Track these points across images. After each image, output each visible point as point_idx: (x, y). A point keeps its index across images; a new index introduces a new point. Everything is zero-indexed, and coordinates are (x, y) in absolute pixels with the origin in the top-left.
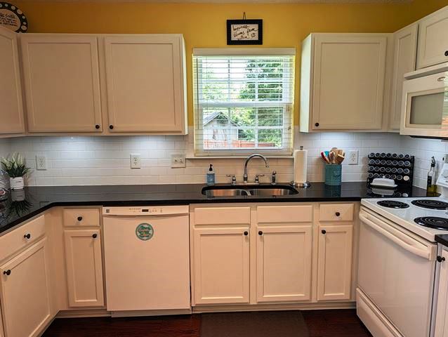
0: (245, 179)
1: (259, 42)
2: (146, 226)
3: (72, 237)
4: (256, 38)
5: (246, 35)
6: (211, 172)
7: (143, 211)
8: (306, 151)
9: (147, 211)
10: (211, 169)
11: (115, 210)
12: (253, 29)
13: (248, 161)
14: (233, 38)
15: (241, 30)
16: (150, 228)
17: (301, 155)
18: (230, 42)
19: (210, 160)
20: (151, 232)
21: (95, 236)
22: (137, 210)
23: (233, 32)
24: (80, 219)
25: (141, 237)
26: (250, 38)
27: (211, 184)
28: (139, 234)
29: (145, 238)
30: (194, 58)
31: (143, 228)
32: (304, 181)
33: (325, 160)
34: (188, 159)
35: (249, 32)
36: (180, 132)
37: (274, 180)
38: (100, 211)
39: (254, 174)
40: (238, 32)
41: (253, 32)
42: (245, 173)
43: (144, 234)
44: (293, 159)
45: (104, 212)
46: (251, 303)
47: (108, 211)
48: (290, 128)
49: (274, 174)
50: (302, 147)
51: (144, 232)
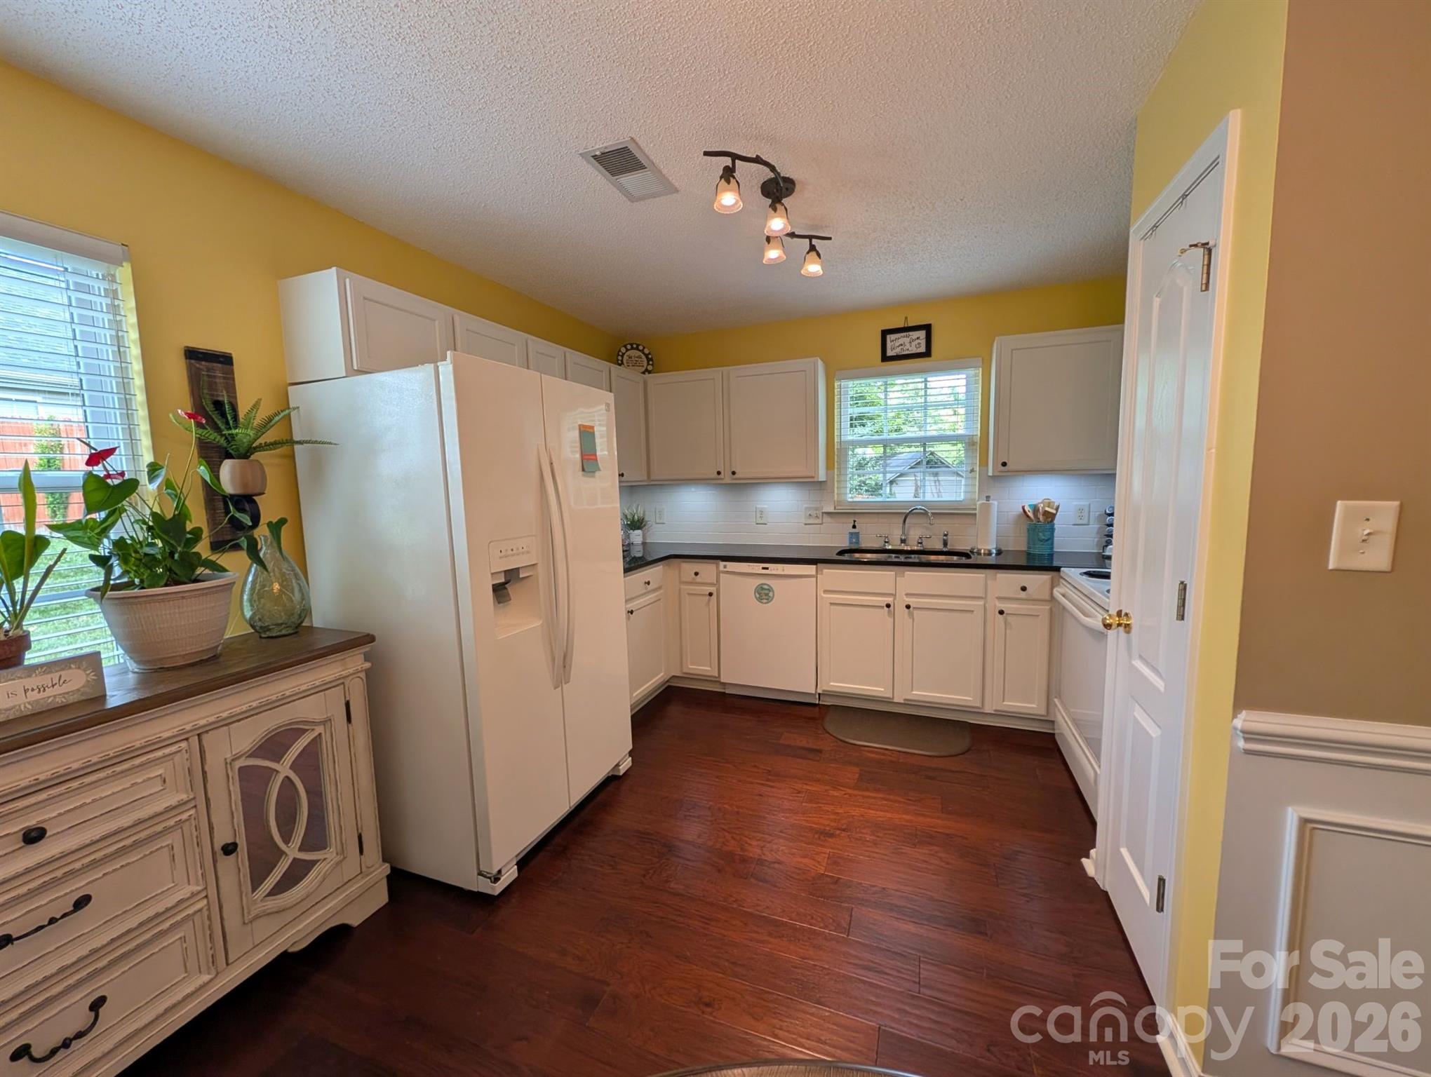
0: (903, 541)
1: (927, 354)
2: (766, 587)
3: (689, 594)
4: (923, 349)
5: (908, 346)
6: (854, 530)
7: (764, 568)
8: (996, 503)
9: (767, 568)
10: (854, 527)
11: (732, 566)
12: (918, 338)
13: (906, 516)
14: (890, 353)
15: (901, 341)
16: (770, 589)
17: (986, 508)
18: (885, 358)
19: (853, 515)
20: (771, 594)
21: (711, 594)
22: (757, 568)
23: (889, 344)
24: (696, 574)
25: (760, 599)
26: (913, 350)
27: (854, 547)
28: (758, 596)
29: (765, 601)
30: (837, 384)
31: (763, 589)
32: (992, 547)
33: (1028, 516)
34: (826, 513)
35: (914, 342)
36: (813, 477)
37: (945, 544)
38: (718, 567)
39: (916, 536)
40: (897, 344)
41: (919, 341)
42: (903, 533)
43: (764, 597)
44: (975, 514)
45: (721, 568)
46: (896, 700)
47: (725, 567)
48: (972, 471)
49: (946, 535)
50: (988, 498)
51: (764, 594)
